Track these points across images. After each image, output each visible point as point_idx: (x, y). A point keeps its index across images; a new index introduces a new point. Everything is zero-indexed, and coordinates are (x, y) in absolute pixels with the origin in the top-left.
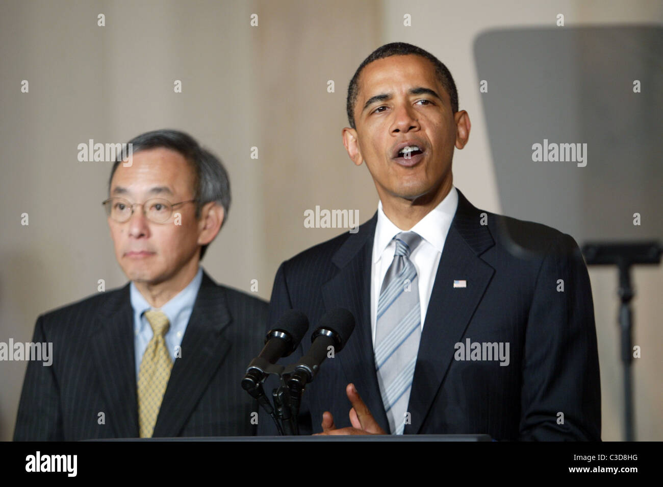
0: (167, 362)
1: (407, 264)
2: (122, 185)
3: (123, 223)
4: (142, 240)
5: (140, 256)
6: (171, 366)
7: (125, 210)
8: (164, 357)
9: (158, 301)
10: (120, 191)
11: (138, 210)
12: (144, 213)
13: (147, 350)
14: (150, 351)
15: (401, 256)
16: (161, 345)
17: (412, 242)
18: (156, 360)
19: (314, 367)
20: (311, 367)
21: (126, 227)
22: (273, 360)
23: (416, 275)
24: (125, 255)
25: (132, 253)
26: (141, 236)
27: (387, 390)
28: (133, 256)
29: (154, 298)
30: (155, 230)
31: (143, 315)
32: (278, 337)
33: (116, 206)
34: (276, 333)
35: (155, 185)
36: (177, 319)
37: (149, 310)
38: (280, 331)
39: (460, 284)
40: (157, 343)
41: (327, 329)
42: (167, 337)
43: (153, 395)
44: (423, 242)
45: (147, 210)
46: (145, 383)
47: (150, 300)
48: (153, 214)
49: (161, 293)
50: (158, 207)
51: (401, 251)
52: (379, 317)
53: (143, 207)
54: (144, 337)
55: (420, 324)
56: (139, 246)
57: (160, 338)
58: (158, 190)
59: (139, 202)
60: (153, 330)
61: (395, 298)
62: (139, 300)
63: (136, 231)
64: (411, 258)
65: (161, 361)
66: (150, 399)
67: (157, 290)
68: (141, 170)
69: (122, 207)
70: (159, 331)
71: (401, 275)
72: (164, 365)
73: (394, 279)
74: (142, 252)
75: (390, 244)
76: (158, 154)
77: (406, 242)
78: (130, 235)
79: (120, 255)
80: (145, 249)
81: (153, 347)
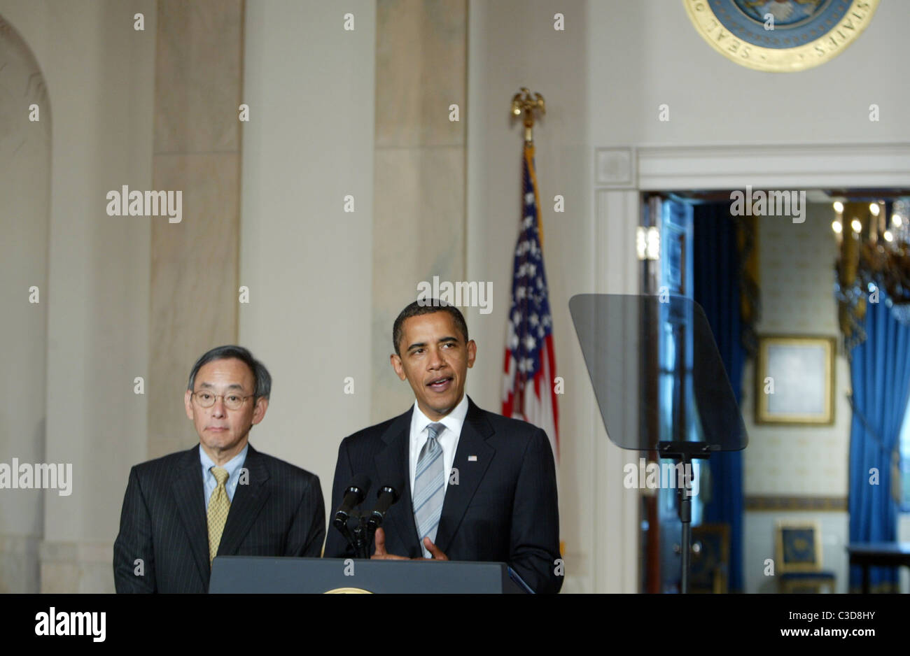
0: (228, 502)
1: (436, 444)
2: (209, 382)
3: (208, 407)
4: (221, 420)
5: (219, 430)
6: (230, 506)
7: (209, 399)
8: (226, 499)
9: (222, 461)
10: (207, 386)
11: (219, 399)
12: (223, 401)
13: (213, 493)
14: (216, 494)
15: (432, 439)
16: (223, 491)
17: (440, 429)
18: (219, 501)
19: (384, 513)
20: (382, 513)
21: (209, 411)
22: (352, 507)
23: (442, 452)
24: (206, 429)
25: (213, 428)
26: (222, 416)
27: (420, 528)
28: (214, 430)
29: (219, 460)
30: (229, 413)
31: (210, 469)
32: (354, 492)
33: (202, 396)
34: (352, 489)
35: (233, 383)
36: (234, 472)
37: (214, 467)
38: (355, 487)
39: (473, 458)
40: (220, 490)
41: (389, 487)
42: (227, 485)
43: (218, 524)
44: (446, 430)
45: (225, 400)
46: (212, 516)
47: (217, 461)
48: (229, 403)
49: (226, 456)
50: (234, 399)
51: (433, 435)
52: (416, 479)
53: (223, 397)
54: (210, 486)
55: (443, 484)
56: (218, 424)
57: (222, 486)
58: (234, 387)
59: (220, 394)
60: (217, 481)
61: (428, 467)
62: (206, 459)
63: (218, 413)
64: (438, 439)
65: (224, 502)
66: (215, 527)
67: (224, 453)
68: (216, 372)
69: (207, 397)
70: (221, 481)
71: (433, 451)
72: (226, 505)
73: (428, 454)
74: (221, 428)
75: (423, 431)
76: (232, 363)
77: (436, 430)
78: (214, 416)
79: (202, 429)
80: (223, 426)
81: (218, 492)
